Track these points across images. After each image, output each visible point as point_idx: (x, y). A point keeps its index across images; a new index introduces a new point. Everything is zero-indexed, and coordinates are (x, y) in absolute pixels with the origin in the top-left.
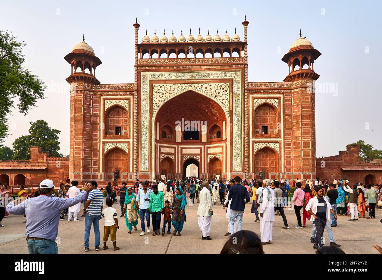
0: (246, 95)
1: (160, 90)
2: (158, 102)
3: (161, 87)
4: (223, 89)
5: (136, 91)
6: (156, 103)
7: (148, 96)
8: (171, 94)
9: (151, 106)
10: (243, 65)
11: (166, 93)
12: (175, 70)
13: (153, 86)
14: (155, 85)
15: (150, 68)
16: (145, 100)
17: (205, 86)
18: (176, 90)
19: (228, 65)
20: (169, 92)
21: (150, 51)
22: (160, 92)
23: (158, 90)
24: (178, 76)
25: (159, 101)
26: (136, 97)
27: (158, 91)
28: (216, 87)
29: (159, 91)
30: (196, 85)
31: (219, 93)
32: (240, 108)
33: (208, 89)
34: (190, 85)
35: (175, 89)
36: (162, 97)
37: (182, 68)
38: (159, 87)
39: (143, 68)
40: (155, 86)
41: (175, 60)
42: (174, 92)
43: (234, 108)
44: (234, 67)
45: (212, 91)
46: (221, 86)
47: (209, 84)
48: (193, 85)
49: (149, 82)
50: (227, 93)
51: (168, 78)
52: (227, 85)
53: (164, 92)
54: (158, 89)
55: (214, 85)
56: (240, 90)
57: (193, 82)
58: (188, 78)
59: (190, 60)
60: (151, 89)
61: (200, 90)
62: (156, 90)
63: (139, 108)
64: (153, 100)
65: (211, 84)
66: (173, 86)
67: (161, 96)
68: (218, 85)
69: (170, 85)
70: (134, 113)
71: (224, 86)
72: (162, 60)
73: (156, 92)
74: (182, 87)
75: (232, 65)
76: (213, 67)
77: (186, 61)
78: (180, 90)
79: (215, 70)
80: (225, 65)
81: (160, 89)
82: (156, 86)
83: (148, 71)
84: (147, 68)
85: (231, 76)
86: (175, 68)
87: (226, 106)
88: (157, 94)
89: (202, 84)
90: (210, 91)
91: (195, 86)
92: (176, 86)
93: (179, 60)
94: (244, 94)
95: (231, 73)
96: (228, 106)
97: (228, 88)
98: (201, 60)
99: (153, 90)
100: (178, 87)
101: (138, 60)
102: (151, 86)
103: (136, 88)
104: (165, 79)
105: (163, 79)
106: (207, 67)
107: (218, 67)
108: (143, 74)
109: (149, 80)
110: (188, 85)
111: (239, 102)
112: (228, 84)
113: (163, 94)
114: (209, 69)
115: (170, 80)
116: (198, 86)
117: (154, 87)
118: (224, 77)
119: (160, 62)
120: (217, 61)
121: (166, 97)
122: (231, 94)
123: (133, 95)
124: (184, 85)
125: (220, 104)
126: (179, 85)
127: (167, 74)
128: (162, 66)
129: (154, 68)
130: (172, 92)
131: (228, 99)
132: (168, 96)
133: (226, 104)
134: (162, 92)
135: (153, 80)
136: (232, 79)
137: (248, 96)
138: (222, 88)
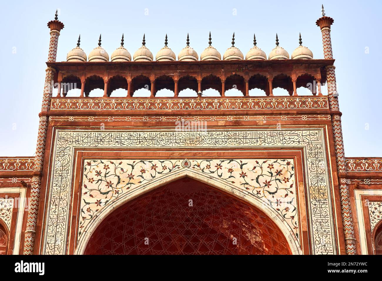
0: (344, 191)
1: (103, 175)
2: (94, 207)
3: (106, 167)
4: (279, 173)
5: (35, 175)
6: (89, 210)
7: (68, 189)
8: (133, 186)
9: (74, 217)
10: (327, 114)
11: (119, 182)
12: (146, 126)
13: (86, 163)
14: (89, 161)
15: (79, 119)
16: (60, 199)
17: (226, 165)
18: (147, 176)
19: (288, 114)
20: (127, 180)
21: (83, 80)
22: (103, 179)
23: (99, 174)
24: (152, 139)
25: (99, 203)
26: (35, 191)
27: (96, 178)
28: (258, 168)
29: (99, 178)
30: (204, 164)
31: (267, 184)
32: (329, 226)
33: (237, 173)
34: (186, 163)
35: (143, 171)
36: (107, 193)
37: (164, 119)
38: (101, 168)
39: (62, 119)
40: (89, 164)
41: (147, 101)
42: (142, 180)
43: (314, 227)
44: (304, 118)
45: (248, 179)
46: (271, 166)
47: (239, 161)
48: (193, 162)
49: (75, 153)
50: (288, 184)
51: (127, 144)
52: (288, 164)
53: (115, 180)
54: (97, 172)
55: (250, 163)
56: (326, 177)
57: (195, 155)
58: (182, 145)
59: (187, 101)
60: (80, 171)
61: (215, 175)
62: (93, 175)
63: (41, 220)
64: (82, 201)
65: (244, 161)
66: (139, 165)
67: (104, 189)
68: (265, 165)
69: (131, 162)
70: (26, 235)
71: (279, 165)
72: (114, 101)
73: (91, 180)
74: (164, 168)
75: (298, 114)
76: (249, 118)
77: (175, 104)
78: (158, 175)
79: (255, 126)
80: (280, 114)
81: (103, 172)
82: (93, 163)
83: (73, 125)
84: (71, 119)
85: (299, 142)
86: (144, 119)
87: (289, 221)
88: (94, 186)
89: (218, 161)
90: (242, 180)
91: (199, 166)
92: (147, 165)
93: (158, 101)
94: (338, 188)
95: (298, 135)
96: (296, 219)
97: (293, 172)
98: (216, 101)
99: (85, 173)
100: (154, 167)
101: (50, 101)
102: (79, 164)
103: (37, 167)
104: (118, 146)
105: (112, 145)
106: (231, 118)
107: (262, 120)
108: (60, 134)
109: (76, 149)
110: (180, 163)
111: (327, 209)
112: (291, 161)
113: (109, 184)
114: (237, 124)
115: (130, 150)
116: (208, 167)
117: (88, 167)
118: (279, 145)
119: (107, 104)
120: (257, 104)
121: (117, 192)
122: (301, 188)
123: (28, 187)
124: (168, 164)
125: (272, 215)
126: (155, 162)
127: (125, 135)
128: (111, 115)
129: (91, 119)
130: (136, 179)
131: (295, 200)
132: (125, 191)
133: (289, 214)
134: (108, 179)
135: (84, 149)
136: (302, 149)
137: (351, 195)
138: (273, 171)
